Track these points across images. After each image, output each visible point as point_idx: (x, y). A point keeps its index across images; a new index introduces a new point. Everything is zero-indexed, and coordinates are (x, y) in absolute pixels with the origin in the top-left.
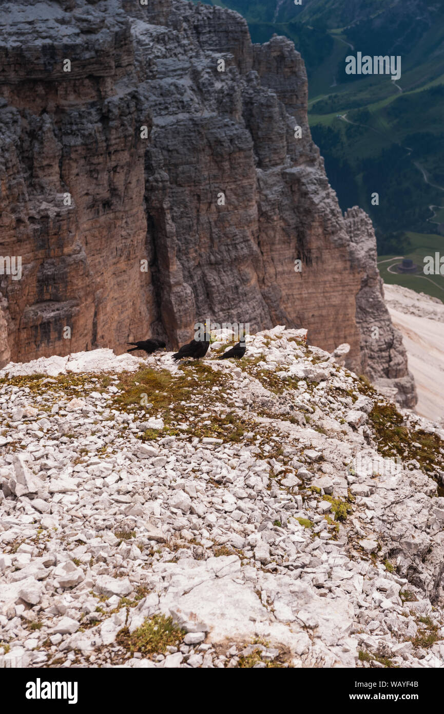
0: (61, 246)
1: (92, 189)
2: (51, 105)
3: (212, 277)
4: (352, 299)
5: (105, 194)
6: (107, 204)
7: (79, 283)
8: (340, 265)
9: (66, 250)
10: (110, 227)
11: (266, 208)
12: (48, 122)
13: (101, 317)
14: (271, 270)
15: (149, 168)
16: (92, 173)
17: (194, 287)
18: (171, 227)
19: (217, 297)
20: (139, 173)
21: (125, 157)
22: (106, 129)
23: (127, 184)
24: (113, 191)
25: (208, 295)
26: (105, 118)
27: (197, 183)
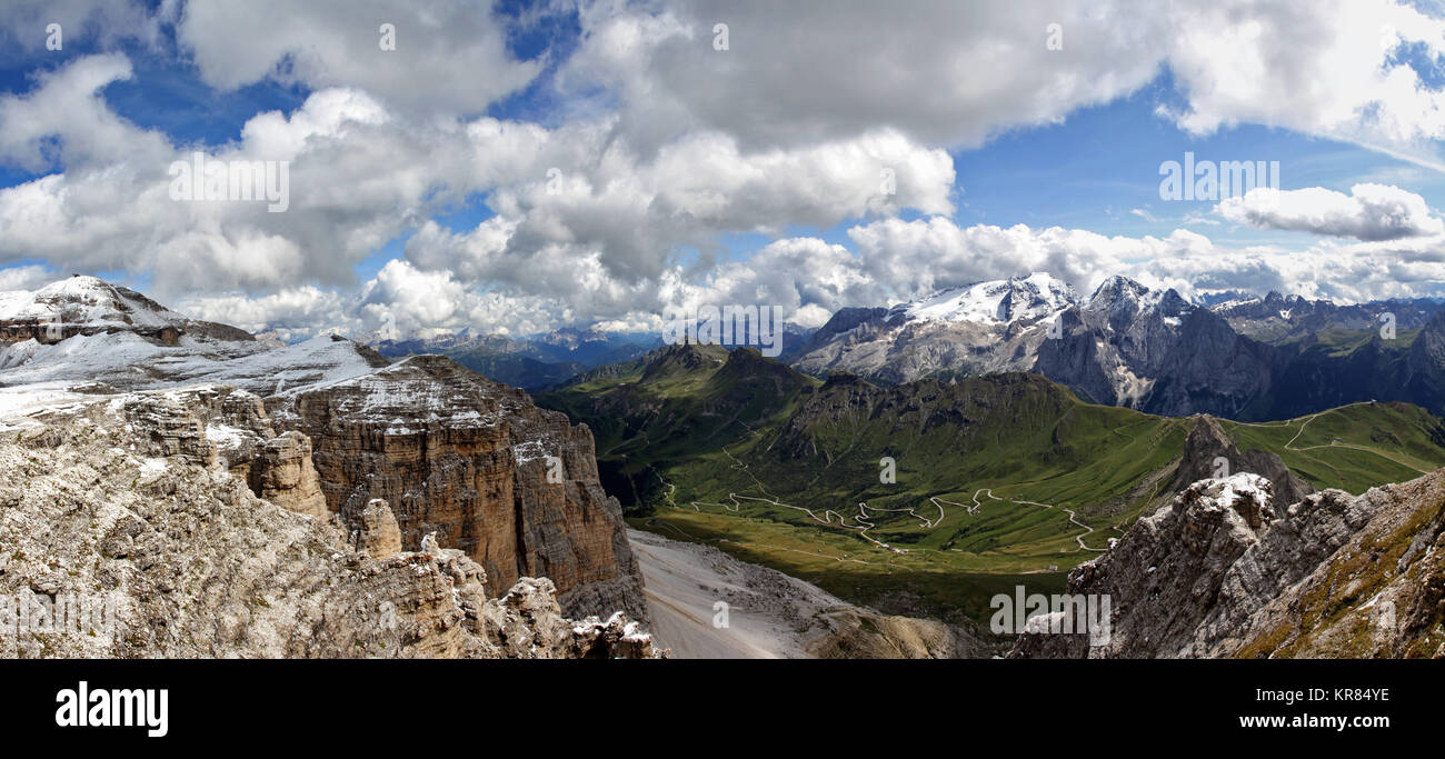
0: (473, 512)
1: (489, 489)
2: (473, 453)
3: (544, 529)
4: (610, 539)
5: (494, 491)
6: (495, 496)
7: (480, 530)
8: (603, 523)
9: (475, 515)
10: (497, 505)
11: (569, 498)
12: (470, 460)
13: (490, 547)
14: (572, 526)
15: (515, 480)
16: (489, 482)
17: (536, 534)
18: (524, 506)
19: (546, 539)
20: (510, 482)
21: (503, 475)
22: (495, 463)
23: (504, 487)
24: (498, 490)
25: (543, 537)
26: (495, 459)
27: (538, 487)
